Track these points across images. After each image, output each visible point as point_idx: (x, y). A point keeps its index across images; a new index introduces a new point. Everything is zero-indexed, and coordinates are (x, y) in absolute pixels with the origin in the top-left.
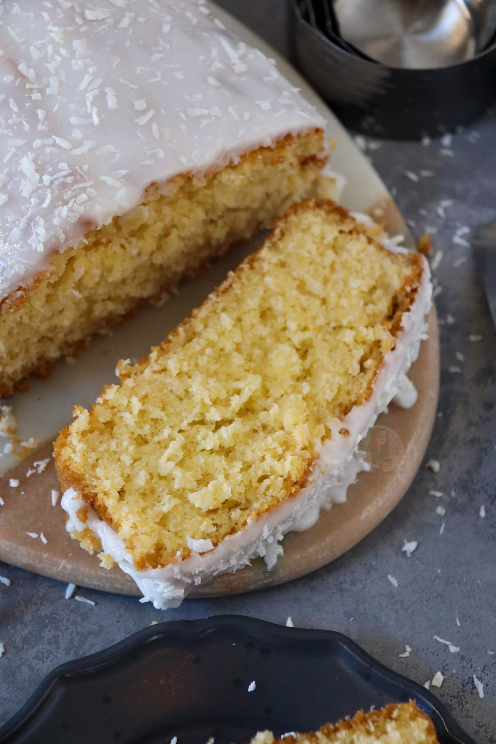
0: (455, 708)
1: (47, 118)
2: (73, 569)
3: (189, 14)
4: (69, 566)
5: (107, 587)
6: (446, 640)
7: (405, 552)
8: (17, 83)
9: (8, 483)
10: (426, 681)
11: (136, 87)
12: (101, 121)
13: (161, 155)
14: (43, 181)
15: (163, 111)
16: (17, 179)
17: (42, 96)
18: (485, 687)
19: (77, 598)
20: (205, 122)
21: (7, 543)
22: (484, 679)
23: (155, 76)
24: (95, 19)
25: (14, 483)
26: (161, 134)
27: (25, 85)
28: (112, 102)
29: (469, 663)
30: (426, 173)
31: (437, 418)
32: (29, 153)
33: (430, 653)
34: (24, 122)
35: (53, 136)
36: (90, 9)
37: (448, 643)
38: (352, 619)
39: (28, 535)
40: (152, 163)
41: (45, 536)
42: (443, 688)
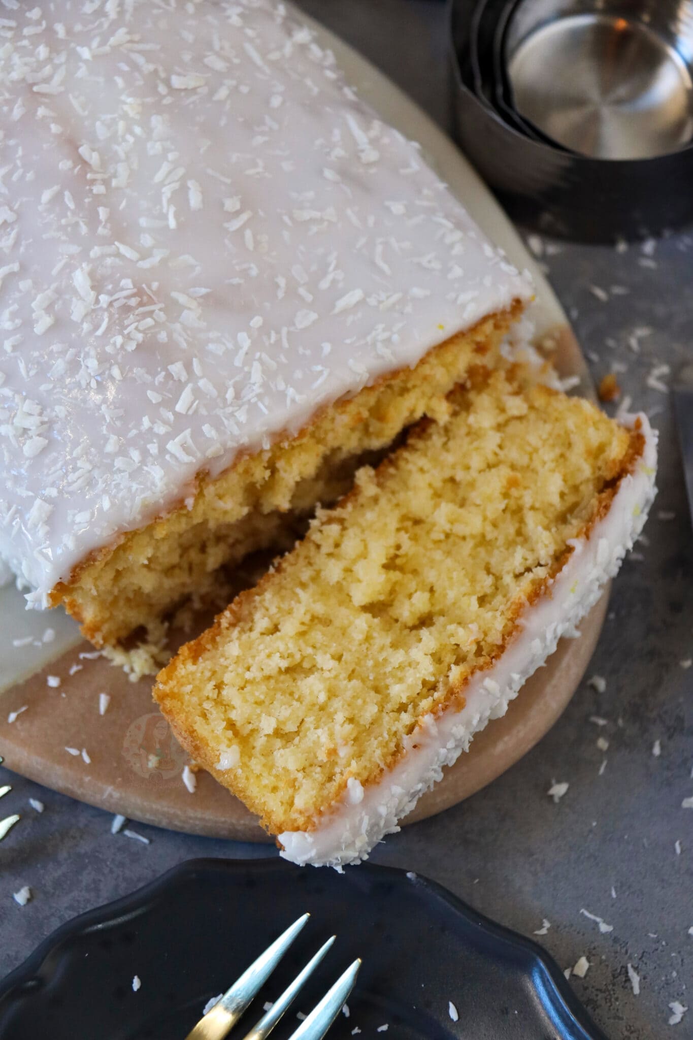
0: (601, 1006)
1: (110, 219)
2: (121, 799)
3: (309, 82)
4: (116, 795)
5: (164, 824)
6: (596, 915)
7: (552, 797)
8: (76, 171)
9: (46, 681)
10: (566, 968)
11: (228, 181)
12: (179, 224)
13: (254, 272)
14: (100, 301)
15: (261, 213)
16: (67, 297)
17: (107, 189)
18: (642, 980)
19: (127, 833)
20: (314, 229)
21: (39, 759)
22: (641, 969)
23: (255, 165)
24: (183, 87)
25: (53, 682)
26: (257, 243)
27: (86, 174)
28: (195, 199)
29: (624, 947)
30: (618, 290)
31: (606, 620)
32: (84, 265)
33: (575, 931)
34: (82, 224)
35: (116, 243)
36: (179, 74)
37: (598, 919)
38: (477, 881)
39: (68, 752)
40: (242, 281)
41: (89, 753)
42: (588, 978)
